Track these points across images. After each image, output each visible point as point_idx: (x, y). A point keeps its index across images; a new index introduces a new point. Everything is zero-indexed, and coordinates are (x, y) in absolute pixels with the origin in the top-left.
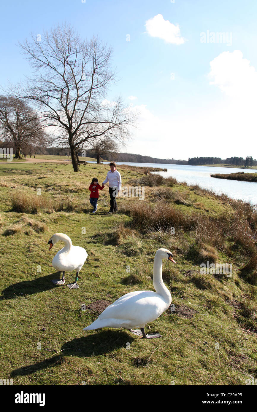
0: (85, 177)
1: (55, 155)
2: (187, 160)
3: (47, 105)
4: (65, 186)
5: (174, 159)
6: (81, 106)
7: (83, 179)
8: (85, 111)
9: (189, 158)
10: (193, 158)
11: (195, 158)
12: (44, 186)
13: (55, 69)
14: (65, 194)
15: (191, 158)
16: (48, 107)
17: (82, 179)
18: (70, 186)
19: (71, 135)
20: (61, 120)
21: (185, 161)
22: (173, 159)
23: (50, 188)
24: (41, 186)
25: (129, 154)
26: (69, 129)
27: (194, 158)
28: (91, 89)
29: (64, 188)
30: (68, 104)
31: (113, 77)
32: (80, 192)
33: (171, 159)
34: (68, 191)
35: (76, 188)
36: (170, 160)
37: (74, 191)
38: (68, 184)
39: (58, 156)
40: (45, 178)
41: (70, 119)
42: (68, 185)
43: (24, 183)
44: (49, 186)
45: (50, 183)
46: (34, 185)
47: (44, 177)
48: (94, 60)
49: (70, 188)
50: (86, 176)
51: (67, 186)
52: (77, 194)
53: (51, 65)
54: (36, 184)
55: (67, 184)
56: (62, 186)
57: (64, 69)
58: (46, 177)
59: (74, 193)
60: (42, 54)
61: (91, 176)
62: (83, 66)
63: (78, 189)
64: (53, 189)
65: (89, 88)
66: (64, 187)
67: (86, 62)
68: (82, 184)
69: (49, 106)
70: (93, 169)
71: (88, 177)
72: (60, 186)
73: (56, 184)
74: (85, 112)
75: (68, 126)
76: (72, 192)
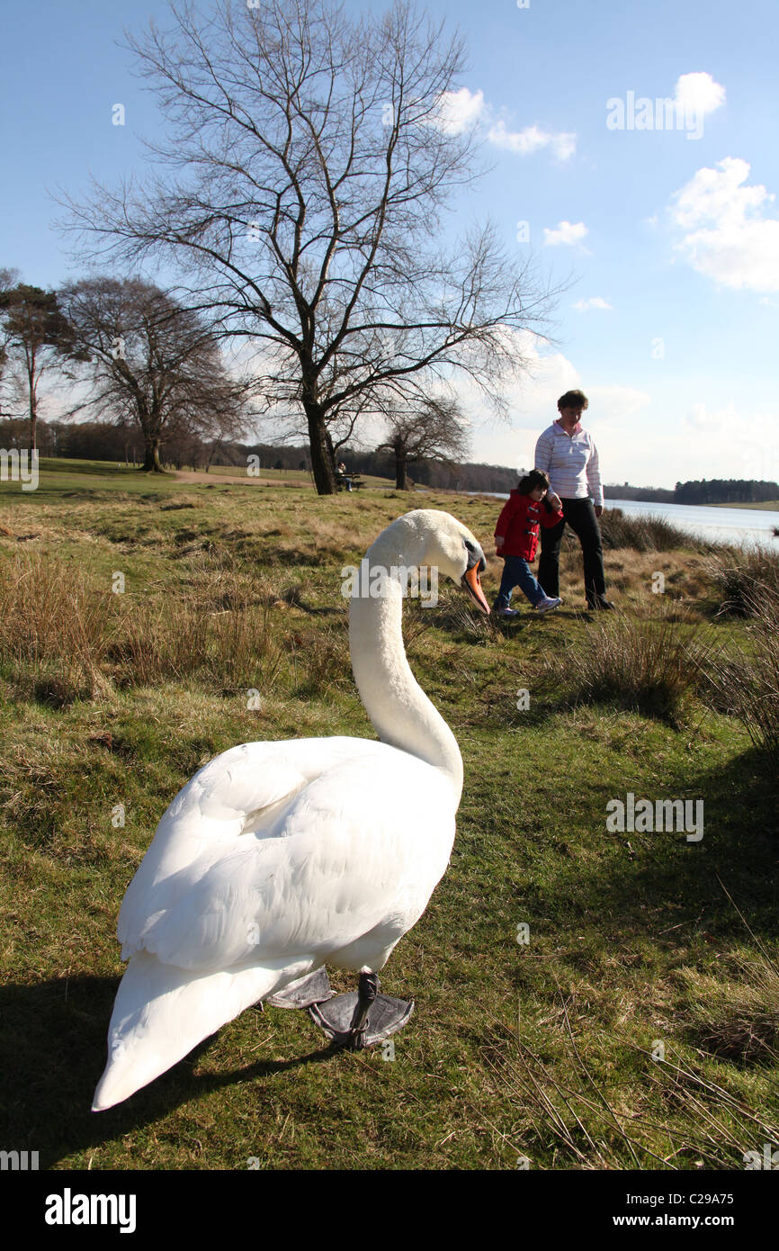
0: (357, 511)
1: (269, 468)
2: (671, 487)
3: (227, 264)
4: (266, 535)
5: (630, 484)
6: (346, 264)
7: (350, 514)
8: (359, 285)
9: (679, 483)
10: (689, 484)
11: (697, 482)
12: (174, 535)
13: (254, 130)
14: (253, 567)
15: (683, 482)
16: (229, 271)
17: (345, 517)
18: (286, 535)
19: (311, 370)
20: (275, 316)
21: (665, 492)
22: (626, 484)
23: (194, 544)
24: (158, 535)
25: (492, 469)
26: (303, 347)
27: (693, 481)
28: (382, 207)
29: (257, 543)
30: (301, 252)
31: (463, 160)
32: (331, 563)
33: (622, 484)
34: (274, 558)
35: (311, 546)
36: (618, 488)
37: (303, 560)
38: (280, 527)
39: (278, 471)
40: (191, 506)
41: (306, 312)
42: (276, 533)
43: (100, 526)
44: (192, 537)
45: (201, 525)
46: (132, 535)
47: (188, 502)
48: (397, 87)
49: (286, 545)
50: (361, 508)
51: (273, 538)
52: (316, 570)
53: (240, 115)
54: (144, 527)
55: (274, 528)
56: (250, 535)
57: (288, 132)
58: (194, 503)
59: (303, 569)
60: (204, 74)
61: (380, 508)
62: (358, 119)
63: (324, 549)
64: (205, 547)
65: (377, 204)
66: (259, 539)
67: (366, 106)
68: (341, 531)
69: (232, 267)
70: (386, 497)
71: (368, 510)
72: (241, 535)
73: (225, 526)
74: (362, 289)
75: (300, 338)
76: (293, 564)
